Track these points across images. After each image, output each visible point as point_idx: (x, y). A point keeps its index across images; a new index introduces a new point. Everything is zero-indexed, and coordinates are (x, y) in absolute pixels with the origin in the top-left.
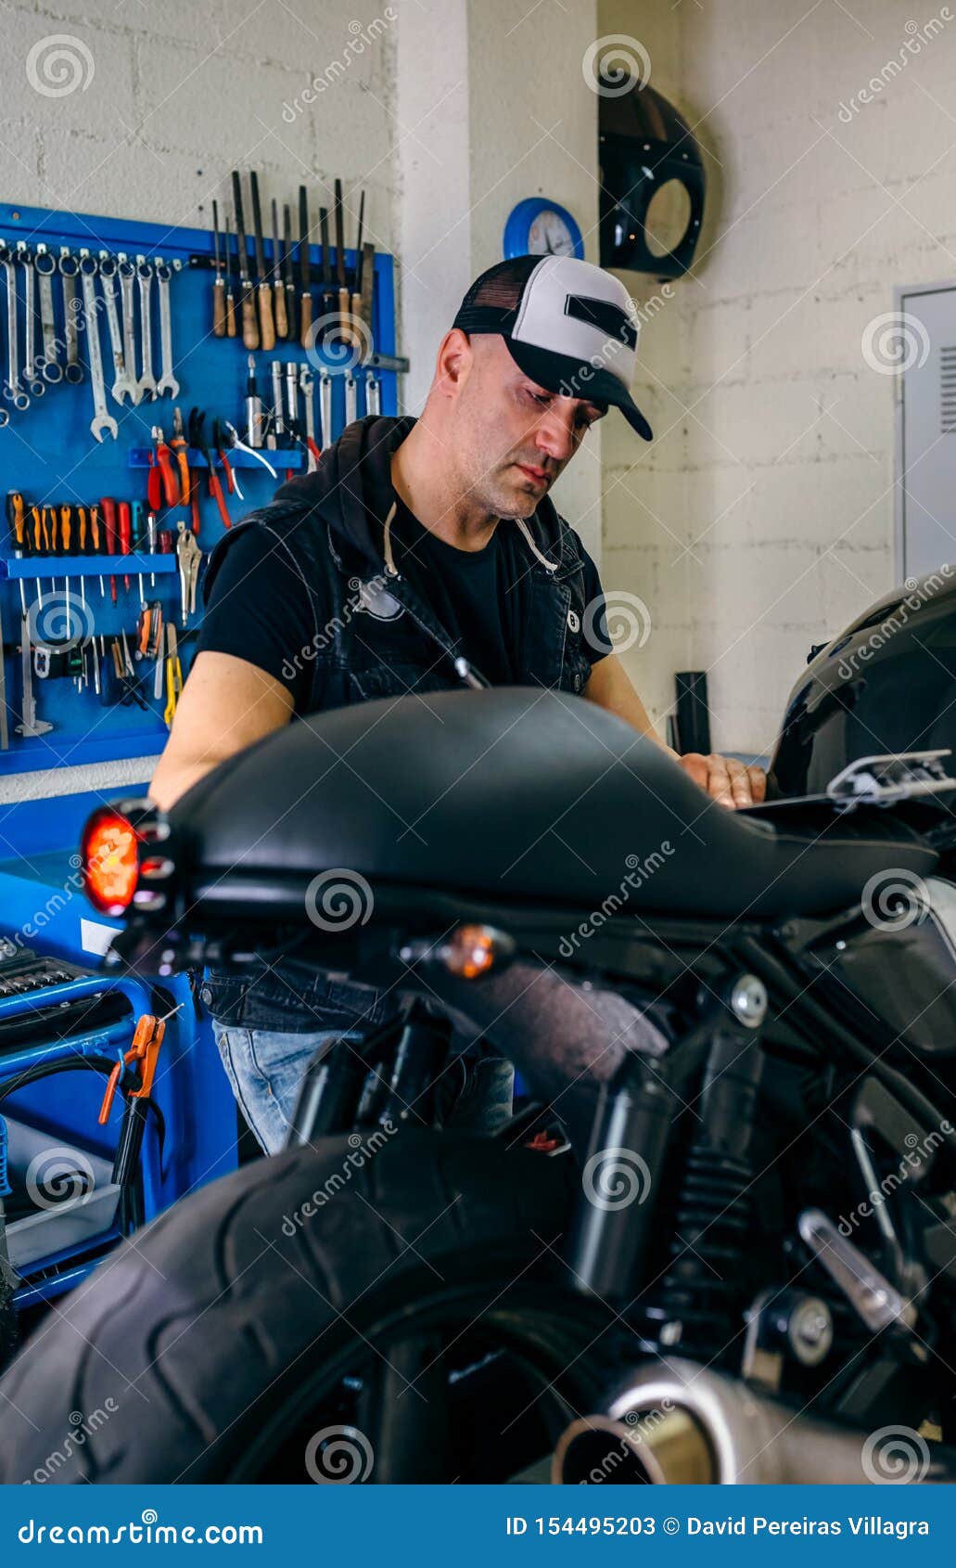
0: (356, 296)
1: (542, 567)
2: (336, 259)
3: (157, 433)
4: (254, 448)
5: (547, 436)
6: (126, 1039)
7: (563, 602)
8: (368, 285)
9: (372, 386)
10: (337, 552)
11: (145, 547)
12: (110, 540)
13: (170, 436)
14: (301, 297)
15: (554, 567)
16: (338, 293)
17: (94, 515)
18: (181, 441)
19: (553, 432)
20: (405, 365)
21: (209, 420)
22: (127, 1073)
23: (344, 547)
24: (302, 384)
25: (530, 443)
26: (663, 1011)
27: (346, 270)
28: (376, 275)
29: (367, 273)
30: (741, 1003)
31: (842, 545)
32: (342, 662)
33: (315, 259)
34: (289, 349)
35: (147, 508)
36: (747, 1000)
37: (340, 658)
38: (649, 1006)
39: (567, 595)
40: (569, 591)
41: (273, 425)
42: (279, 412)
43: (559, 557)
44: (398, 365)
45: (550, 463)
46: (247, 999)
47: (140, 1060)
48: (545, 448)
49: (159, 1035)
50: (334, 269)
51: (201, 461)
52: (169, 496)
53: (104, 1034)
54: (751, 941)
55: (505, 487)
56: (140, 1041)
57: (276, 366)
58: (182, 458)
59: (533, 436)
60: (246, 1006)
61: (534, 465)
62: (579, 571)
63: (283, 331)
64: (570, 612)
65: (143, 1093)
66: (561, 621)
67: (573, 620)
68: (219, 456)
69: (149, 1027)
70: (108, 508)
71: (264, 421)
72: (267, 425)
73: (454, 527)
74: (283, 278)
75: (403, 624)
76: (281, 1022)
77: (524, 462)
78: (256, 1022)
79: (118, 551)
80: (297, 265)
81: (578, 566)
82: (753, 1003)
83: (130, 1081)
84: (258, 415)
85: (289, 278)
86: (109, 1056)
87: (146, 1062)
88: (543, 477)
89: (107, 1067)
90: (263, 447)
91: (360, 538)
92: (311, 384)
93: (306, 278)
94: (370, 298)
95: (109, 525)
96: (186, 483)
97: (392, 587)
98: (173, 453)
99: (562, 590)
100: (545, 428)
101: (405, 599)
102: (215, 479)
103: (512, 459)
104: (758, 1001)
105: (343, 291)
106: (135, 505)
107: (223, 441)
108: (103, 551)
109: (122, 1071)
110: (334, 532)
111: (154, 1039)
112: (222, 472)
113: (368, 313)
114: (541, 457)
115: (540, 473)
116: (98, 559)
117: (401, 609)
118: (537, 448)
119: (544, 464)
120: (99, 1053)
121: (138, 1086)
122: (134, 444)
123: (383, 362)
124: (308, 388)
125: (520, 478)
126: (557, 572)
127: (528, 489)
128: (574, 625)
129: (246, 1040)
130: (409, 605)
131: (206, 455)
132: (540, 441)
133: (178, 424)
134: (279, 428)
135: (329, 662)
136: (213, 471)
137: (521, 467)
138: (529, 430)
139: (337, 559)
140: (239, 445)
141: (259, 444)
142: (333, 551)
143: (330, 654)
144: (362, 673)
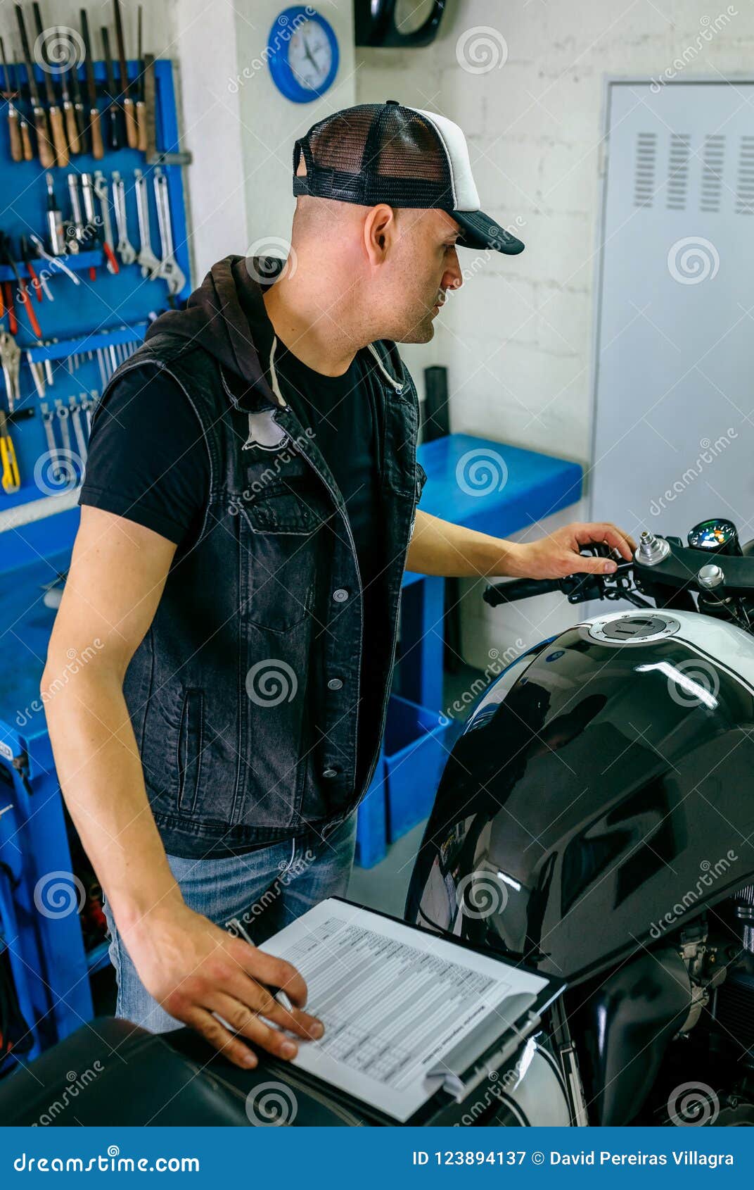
0: (140, 105)
1: (391, 386)
2: (119, 71)
8: (150, 92)
9: (160, 181)
14: (90, 113)
15: (399, 387)
16: (122, 104)
20: (188, 158)
21: (15, 238)
24: (97, 189)
27: (129, 81)
28: (157, 81)
29: (149, 81)
32: (233, 498)
33: (100, 75)
34: (84, 161)
37: (231, 494)
39: (414, 412)
40: (414, 409)
42: (78, 219)
44: (182, 159)
50: (118, 82)
57: (71, 179)
63: (75, 147)
68: (27, 266)
71: (65, 230)
74: (72, 100)
80: (84, 84)
84: (59, 226)
85: (78, 98)
90: (66, 256)
92: (105, 189)
93: (92, 94)
94: (153, 103)
97: (283, 419)
99: (409, 408)
101: (293, 430)
105: (127, 102)
107: (30, 253)
112: (30, 282)
113: (152, 118)
123: (169, 159)
124: (102, 193)
126: (403, 391)
135: (221, 498)
136: (21, 282)
139: (235, 400)
140: (45, 256)
142: (228, 391)
143: (222, 490)
144: (251, 509)
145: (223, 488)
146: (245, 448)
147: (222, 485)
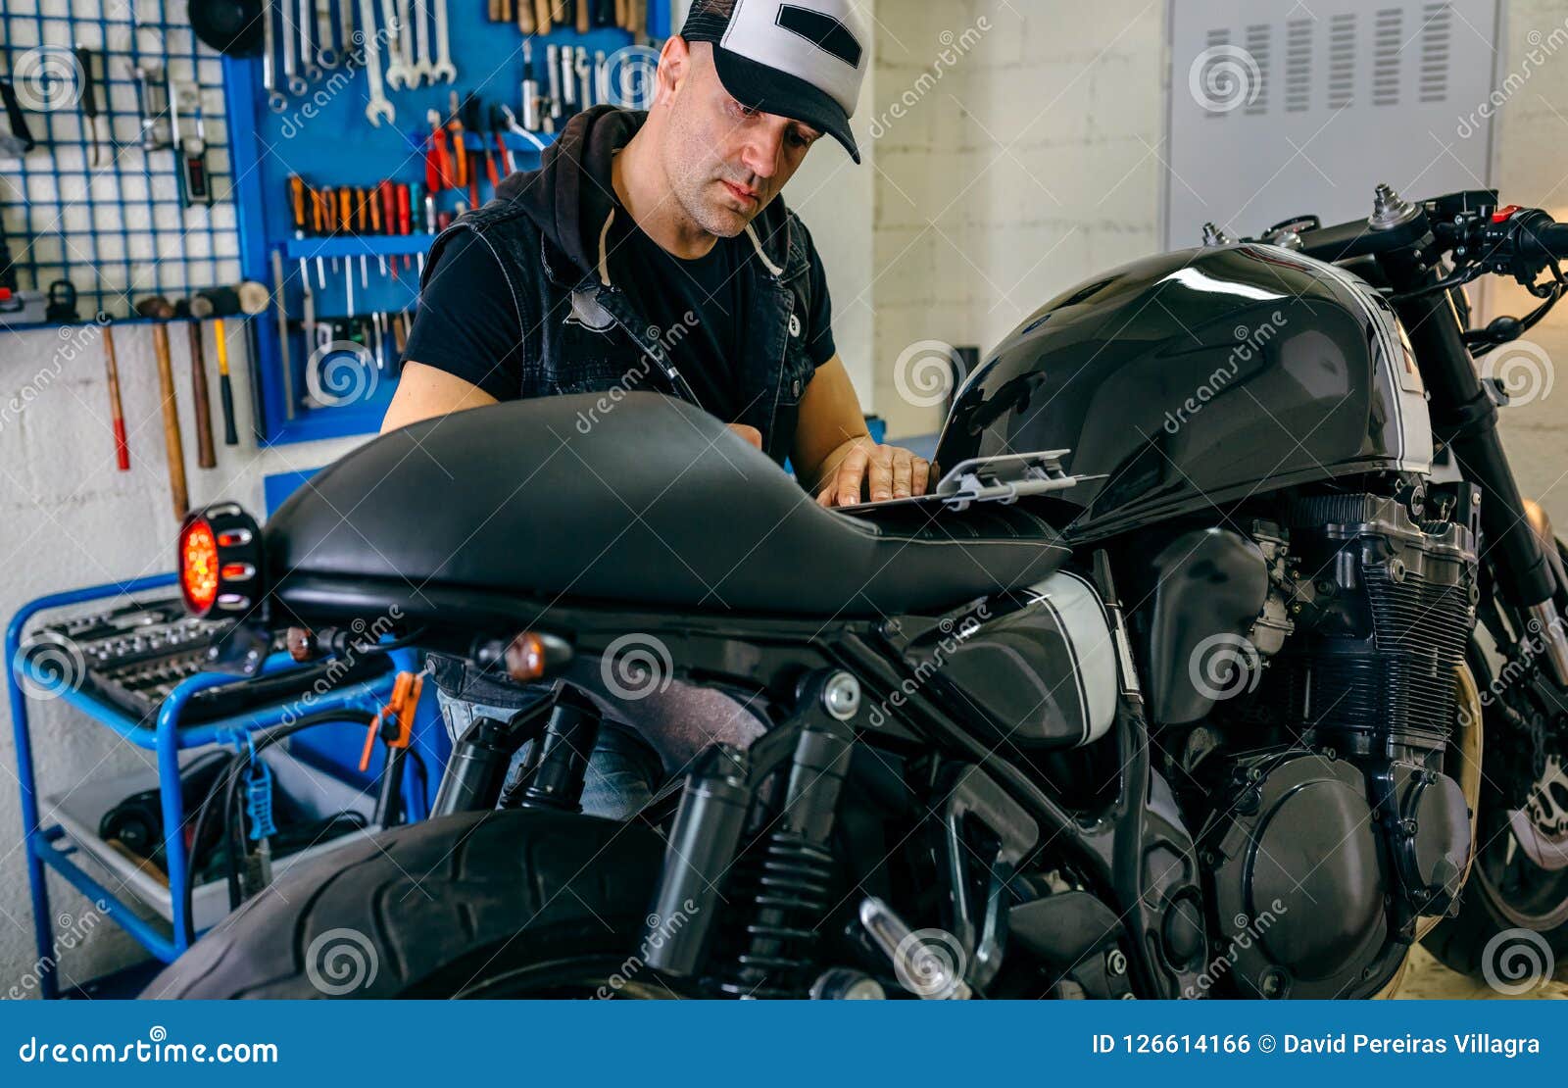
1: (767, 272)
3: (433, 117)
4: (532, 132)
5: (753, 153)
6: (385, 694)
7: (786, 310)
10: (550, 263)
11: (425, 228)
12: (389, 221)
13: (445, 117)
15: (777, 271)
17: (373, 197)
18: (457, 125)
19: (758, 148)
21: (485, 105)
22: (385, 725)
23: (557, 257)
24: (578, 68)
25: (736, 159)
26: (761, 704)
30: (833, 697)
31: (1108, 226)
32: (549, 374)
34: (565, 34)
35: (426, 190)
36: (840, 695)
37: (547, 371)
38: (750, 700)
39: (790, 301)
40: (792, 297)
41: (549, 108)
42: (554, 95)
43: (784, 262)
45: (756, 181)
46: (467, 674)
47: (399, 713)
48: (751, 165)
49: (417, 690)
51: (478, 145)
52: (446, 178)
53: (367, 689)
54: (855, 639)
55: (709, 203)
56: (398, 696)
57: (551, 50)
58: (458, 140)
59: (740, 151)
60: (466, 680)
61: (740, 181)
62: (805, 273)
63: (558, 16)
64: (792, 316)
65: (403, 742)
66: (782, 330)
67: (793, 324)
68: (495, 139)
69: (406, 685)
70: (387, 190)
71: (540, 104)
72: (543, 109)
73: (673, 237)
75: (617, 334)
76: (499, 698)
77: (729, 179)
78: (475, 697)
79: (397, 231)
81: (804, 268)
82: (844, 696)
83: (389, 733)
84: (535, 99)
86: (369, 709)
87: (404, 715)
88: (750, 195)
89: (366, 718)
90: (539, 131)
91: (573, 249)
92: (587, 68)
95: (388, 204)
96: (463, 166)
97: (606, 299)
98: (449, 136)
99: (784, 296)
100: (750, 143)
101: (617, 311)
102: (491, 163)
103: (716, 174)
104: (850, 696)
106: (414, 187)
107: (500, 124)
108: (384, 231)
109: (381, 723)
110: (548, 241)
111: (411, 694)
112: (498, 155)
114: (747, 176)
115: (745, 190)
116: (379, 240)
117: (612, 322)
118: (744, 165)
119: (750, 182)
120: (361, 706)
121: (396, 737)
122: (412, 128)
124: (584, 72)
125: (726, 195)
126: (782, 277)
127: (734, 207)
128: (794, 329)
129: (466, 714)
130: (621, 319)
131: (482, 138)
132: (745, 158)
133: (454, 109)
134: (555, 112)
135: (537, 373)
136: (489, 154)
137: (725, 183)
138: (738, 145)
139: (548, 270)
140: (516, 129)
141: (536, 127)
142: (544, 261)
143: (537, 366)
144: (568, 387)
145: (538, 363)
146: (566, 321)
147: (538, 360)
